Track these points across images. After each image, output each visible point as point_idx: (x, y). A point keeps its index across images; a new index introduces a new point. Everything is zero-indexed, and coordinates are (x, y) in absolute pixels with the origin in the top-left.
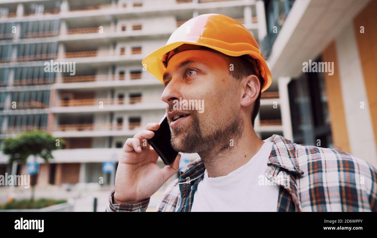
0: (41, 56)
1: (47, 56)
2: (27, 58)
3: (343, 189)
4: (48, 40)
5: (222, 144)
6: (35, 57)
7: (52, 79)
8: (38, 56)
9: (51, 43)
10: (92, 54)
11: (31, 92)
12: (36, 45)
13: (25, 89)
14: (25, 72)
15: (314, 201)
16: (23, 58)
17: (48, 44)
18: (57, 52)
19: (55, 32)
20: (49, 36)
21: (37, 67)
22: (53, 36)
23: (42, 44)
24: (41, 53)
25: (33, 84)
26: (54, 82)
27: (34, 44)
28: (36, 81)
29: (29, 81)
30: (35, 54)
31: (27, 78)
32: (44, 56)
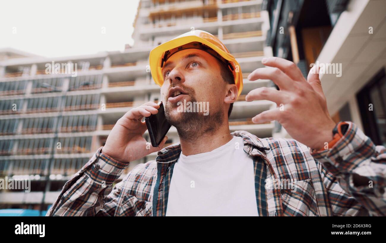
0: (85, 107)
1: (91, 106)
2: (73, 107)
3: (294, 155)
4: (92, 92)
5: (207, 127)
6: (80, 107)
7: (94, 126)
8: (83, 107)
9: (95, 95)
10: (129, 105)
11: (75, 138)
12: (82, 96)
13: (71, 135)
14: (71, 120)
15: (278, 165)
16: (70, 108)
17: (92, 96)
18: (99, 103)
19: (98, 86)
20: (93, 89)
21: (81, 116)
22: (96, 89)
23: (87, 95)
24: (86, 104)
25: (77, 131)
26: (95, 129)
27: (80, 96)
28: (80, 128)
29: (75, 128)
30: (81, 104)
31: (72, 126)
32: (88, 106)
